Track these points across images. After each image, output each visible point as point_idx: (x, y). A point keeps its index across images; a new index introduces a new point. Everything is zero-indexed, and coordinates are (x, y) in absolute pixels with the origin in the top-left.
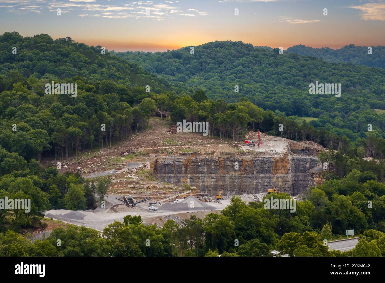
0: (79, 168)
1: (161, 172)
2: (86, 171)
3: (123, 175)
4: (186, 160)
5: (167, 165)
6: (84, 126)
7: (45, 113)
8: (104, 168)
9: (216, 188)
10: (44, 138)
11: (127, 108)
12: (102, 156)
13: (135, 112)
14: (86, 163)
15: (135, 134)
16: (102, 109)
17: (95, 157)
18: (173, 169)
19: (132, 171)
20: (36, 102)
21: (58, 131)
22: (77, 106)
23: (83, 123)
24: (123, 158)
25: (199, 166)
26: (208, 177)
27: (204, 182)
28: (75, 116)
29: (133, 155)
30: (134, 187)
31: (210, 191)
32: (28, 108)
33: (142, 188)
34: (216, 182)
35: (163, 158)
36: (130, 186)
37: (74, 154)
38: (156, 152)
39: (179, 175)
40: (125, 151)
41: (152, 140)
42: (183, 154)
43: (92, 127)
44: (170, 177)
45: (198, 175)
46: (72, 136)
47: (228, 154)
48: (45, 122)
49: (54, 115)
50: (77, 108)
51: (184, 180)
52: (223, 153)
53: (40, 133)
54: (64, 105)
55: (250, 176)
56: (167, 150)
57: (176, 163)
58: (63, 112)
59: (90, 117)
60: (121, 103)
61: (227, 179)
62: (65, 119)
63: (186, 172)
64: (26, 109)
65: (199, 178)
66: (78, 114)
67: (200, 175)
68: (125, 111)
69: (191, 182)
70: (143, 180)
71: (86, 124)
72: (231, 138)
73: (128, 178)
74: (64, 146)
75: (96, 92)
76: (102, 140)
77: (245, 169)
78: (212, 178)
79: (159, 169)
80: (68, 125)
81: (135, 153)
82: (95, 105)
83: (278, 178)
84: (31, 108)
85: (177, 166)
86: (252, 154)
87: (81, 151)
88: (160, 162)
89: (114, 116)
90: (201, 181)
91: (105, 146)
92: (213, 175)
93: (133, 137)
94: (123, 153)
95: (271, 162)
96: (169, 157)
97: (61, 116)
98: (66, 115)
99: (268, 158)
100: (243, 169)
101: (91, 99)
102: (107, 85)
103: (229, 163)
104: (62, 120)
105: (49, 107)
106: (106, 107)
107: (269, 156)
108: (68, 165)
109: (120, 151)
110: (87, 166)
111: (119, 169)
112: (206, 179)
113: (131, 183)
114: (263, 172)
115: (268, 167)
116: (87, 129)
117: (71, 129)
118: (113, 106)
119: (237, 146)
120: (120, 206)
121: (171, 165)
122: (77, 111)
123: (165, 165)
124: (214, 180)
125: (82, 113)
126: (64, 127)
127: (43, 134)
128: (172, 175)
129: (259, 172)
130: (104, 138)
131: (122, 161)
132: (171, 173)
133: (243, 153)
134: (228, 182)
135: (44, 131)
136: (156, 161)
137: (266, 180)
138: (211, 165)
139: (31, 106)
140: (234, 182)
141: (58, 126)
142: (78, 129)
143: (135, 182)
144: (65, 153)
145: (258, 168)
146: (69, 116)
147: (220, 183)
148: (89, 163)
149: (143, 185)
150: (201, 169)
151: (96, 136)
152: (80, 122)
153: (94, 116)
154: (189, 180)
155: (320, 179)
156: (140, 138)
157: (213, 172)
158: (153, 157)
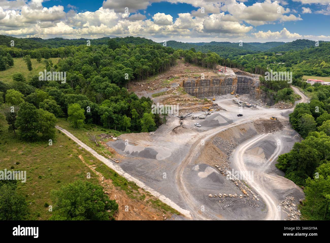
0: (149, 87)
1: (186, 87)
2: (152, 89)
3: (171, 92)
4: (197, 80)
5: (189, 83)
6: (150, 65)
7: (133, 59)
8: (161, 87)
9: (209, 92)
10: (131, 73)
11: (168, 55)
12: (159, 79)
13: (172, 57)
14: (152, 84)
15: (172, 67)
16: (157, 56)
17: (156, 80)
18: (191, 85)
19: (175, 89)
20: (130, 54)
21: (139, 68)
22: (147, 55)
23: (150, 63)
24: (169, 81)
25: (202, 83)
26: (206, 88)
27: (204, 90)
28: (146, 60)
29: (173, 79)
30: (178, 100)
31: (206, 94)
32: (125, 56)
33: (182, 100)
34: (209, 89)
35: (187, 80)
36: (176, 99)
37: (146, 79)
38: (183, 76)
39: (194, 88)
40: (169, 76)
41: (180, 70)
42: (195, 78)
43: (154, 65)
44: (190, 88)
45: (202, 87)
46: (145, 70)
47: (215, 77)
48: (132, 63)
49: (137, 60)
50: (147, 56)
51: (196, 90)
52: (212, 76)
53: (129, 70)
54: (141, 55)
55: (223, 86)
56: (188, 75)
57: (193, 82)
58: (141, 58)
59: (152, 60)
60: (165, 53)
61: (214, 88)
62: (141, 61)
63: (197, 86)
64: (124, 57)
65: (202, 88)
66: (147, 59)
67: (203, 87)
68: (167, 57)
69: (199, 90)
70: (181, 94)
71: (151, 64)
72: (213, 69)
73: (174, 93)
74: (141, 75)
75: (154, 48)
76: (158, 71)
77: (221, 84)
78: (208, 88)
79: (185, 85)
80: (143, 64)
81: (174, 77)
82: (155, 54)
83: (234, 86)
84: (127, 56)
85: (193, 83)
86: (224, 77)
87: (149, 77)
88: (186, 81)
89: (163, 60)
90: (203, 89)
91: (160, 74)
92: (208, 87)
93: (171, 68)
94: (169, 77)
95: (232, 80)
96: (189, 79)
97: (140, 60)
98: (142, 60)
99: (231, 78)
100: (220, 83)
101: (153, 52)
102: (158, 46)
103: (215, 81)
104: (140, 62)
105: (135, 55)
106: (159, 55)
107: (231, 77)
108: (143, 85)
109: (167, 77)
110: (152, 86)
111: (168, 88)
112: (205, 89)
113: (176, 97)
114: (228, 85)
115: (231, 82)
116: (152, 66)
117: (145, 67)
118: (161, 55)
119: (216, 73)
120: (178, 128)
121: (190, 83)
122: (147, 58)
123: (188, 83)
124: (208, 89)
125: (149, 58)
126: (141, 65)
127: (130, 71)
128: (191, 87)
129: (227, 85)
130: (159, 70)
131: (169, 82)
132: (190, 87)
133: (220, 76)
134: (214, 89)
135: (131, 69)
136: (184, 81)
137: (230, 88)
138: (207, 82)
139: (127, 55)
140: (217, 89)
141: (138, 65)
142: (148, 67)
143: (178, 97)
144: (142, 78)
145: (227, 83)
146: (143, 60)
147: (211, 90)
148: (153, 83)
149: (182, 99)
150: (203, 84)
151: (156, 69)
152: (148, 63)
153: (154, 60)
154: (198, 90)
155: (259, 90)
156: (174, 69)
157: (208, 85)
158: (182, 79)
